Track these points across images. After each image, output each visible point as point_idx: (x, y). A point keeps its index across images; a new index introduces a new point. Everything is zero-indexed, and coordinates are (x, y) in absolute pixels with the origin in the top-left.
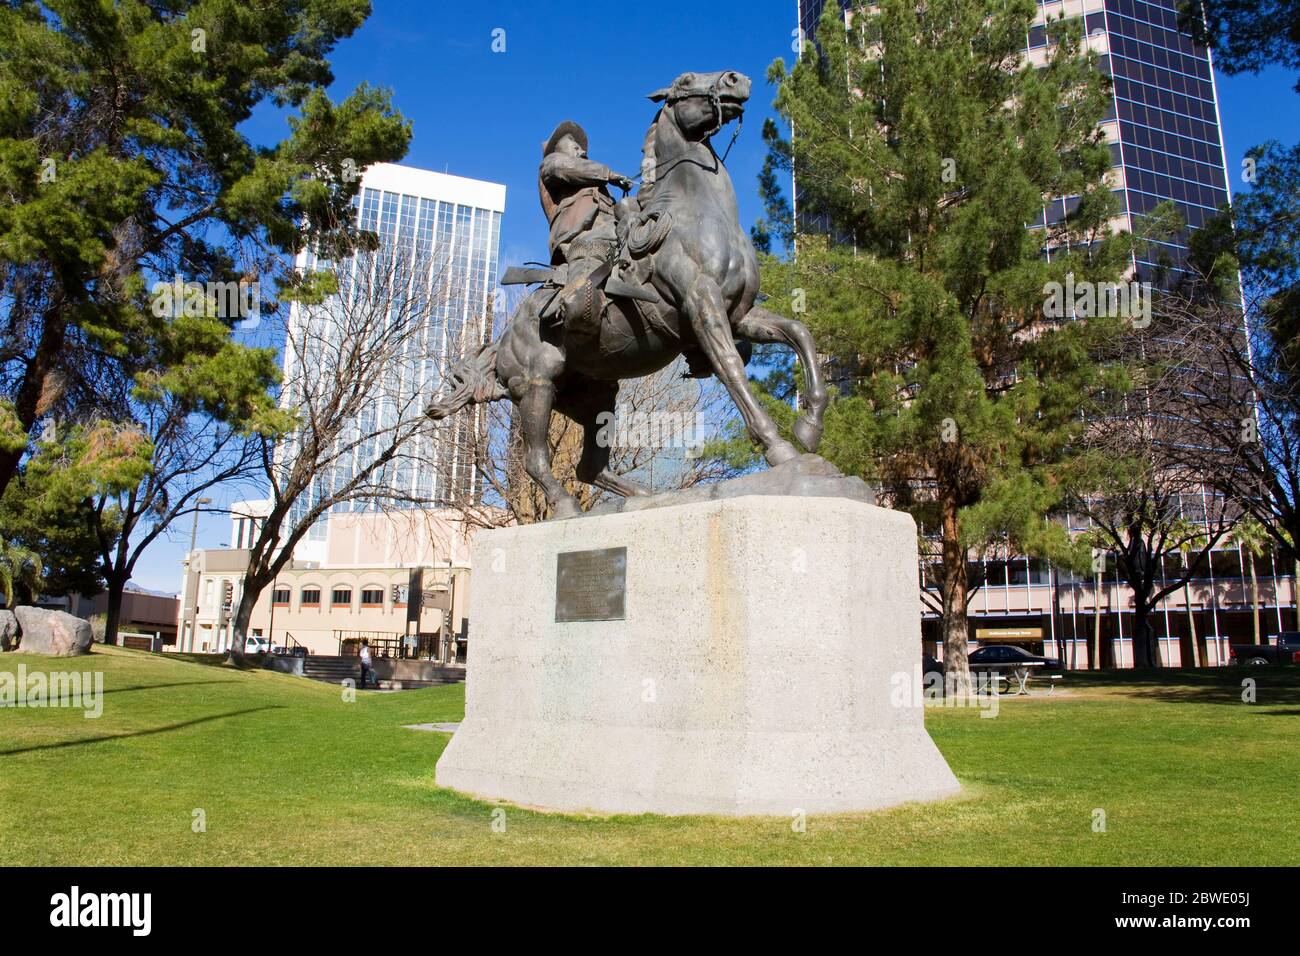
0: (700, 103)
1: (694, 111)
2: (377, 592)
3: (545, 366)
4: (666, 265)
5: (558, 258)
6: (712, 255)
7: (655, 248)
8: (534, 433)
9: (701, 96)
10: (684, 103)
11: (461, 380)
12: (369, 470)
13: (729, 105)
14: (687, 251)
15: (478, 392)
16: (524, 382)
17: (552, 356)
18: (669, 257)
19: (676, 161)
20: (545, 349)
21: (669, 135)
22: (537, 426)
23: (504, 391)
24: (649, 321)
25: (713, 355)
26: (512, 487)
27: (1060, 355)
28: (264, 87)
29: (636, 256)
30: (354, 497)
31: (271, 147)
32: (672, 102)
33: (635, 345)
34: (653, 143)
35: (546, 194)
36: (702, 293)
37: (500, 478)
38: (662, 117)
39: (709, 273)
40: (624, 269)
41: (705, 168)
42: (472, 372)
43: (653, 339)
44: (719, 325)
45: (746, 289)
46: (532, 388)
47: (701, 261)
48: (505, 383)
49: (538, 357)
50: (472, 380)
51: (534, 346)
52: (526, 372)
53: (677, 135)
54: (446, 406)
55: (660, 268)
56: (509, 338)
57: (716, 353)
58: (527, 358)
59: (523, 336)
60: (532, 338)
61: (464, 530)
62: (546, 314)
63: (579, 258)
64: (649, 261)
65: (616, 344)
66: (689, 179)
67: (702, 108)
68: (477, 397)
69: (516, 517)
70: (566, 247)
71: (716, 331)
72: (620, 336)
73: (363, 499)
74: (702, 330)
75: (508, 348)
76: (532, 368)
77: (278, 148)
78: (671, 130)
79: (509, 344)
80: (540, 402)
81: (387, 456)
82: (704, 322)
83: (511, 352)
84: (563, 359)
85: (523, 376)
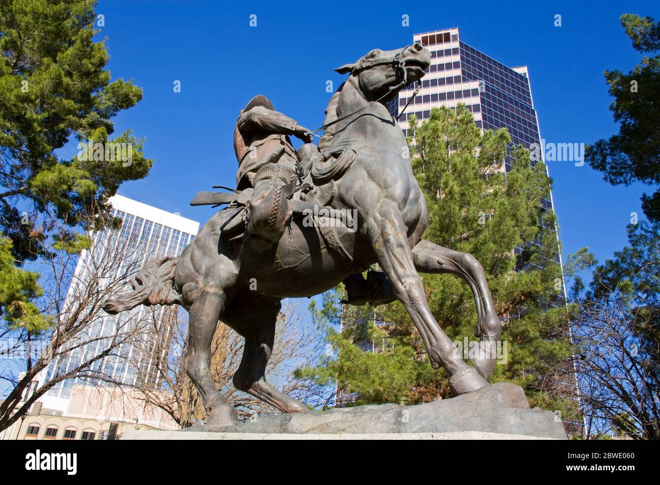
0: (384, 70)
1: (378, 76)
2: (92, 433)
3: (219, 276)
4: (348, 189)
5: (245, 183)
6: (396, 182)
7: (338, 175)
8: (199, 337)
9: (387, 64)
10: (368, 71)
11: (140, 282)
12: (91, 361)
13: (414, 68)
14: (371, 176)
15: (154, 294)
16: (197, 288)
17: (228, 268)
18: (352, 182)
19: (357, 115)
20: (221, 261)
21: (352, 97)
22: (204, 331)
23: (177, 297)
24: (326, 241)
25: (393, 274)
26: (177, 382)
27: (523, 332)
28: (72, 127)
29: (318, 182)
30: (79, 377)
31: (68, 160)
32: (356, 72)
33: (309, 262)
34: (336, 106)
35: (240, 138)
36: (384, 214)
37: (171, 375)
38: (347, 84)
39: (391, 197)
40: (306, 192)
41: (383, 121)
42: (152, 277)
43: (327, 259)
44: (401, 246)
45: (420, 221)
46: (204, 294)
47: (384, 186)
48: (180, 291)
49: (213, 266)
50: (150, 284)
51: (210, 257)
52: (201, 279)
53: (359, 97)
54: (122, 303)
55: (343, 191)
56: (190, 250)
57: (396, 272)
58: (204, 267)
59: (203, 248)
60: (210, 250)
61: (144, 405)
62: (228, 227)
63: (266, 178)
64: (332, 187)
65: (291, 259)
66: (369, 128)
67: (386, 73)
68: (152, 299)
69: (177, 401)
70: (252, 175)
71: (397, 251)
72: (297, 252)
73: (83, 378)
74: (383, 250)
75: (187, 259)
76: (207, 276)
77: (72, 161)
78: (354, 94)
79: (189, 255)
80: (210, 307)
81: (106, 353)
82: (386, 242)
83: (190, 261)
84: (236, 272)
85: (197, 282)
